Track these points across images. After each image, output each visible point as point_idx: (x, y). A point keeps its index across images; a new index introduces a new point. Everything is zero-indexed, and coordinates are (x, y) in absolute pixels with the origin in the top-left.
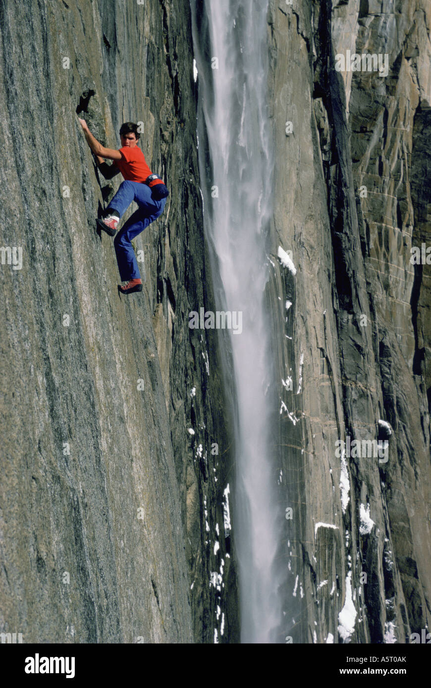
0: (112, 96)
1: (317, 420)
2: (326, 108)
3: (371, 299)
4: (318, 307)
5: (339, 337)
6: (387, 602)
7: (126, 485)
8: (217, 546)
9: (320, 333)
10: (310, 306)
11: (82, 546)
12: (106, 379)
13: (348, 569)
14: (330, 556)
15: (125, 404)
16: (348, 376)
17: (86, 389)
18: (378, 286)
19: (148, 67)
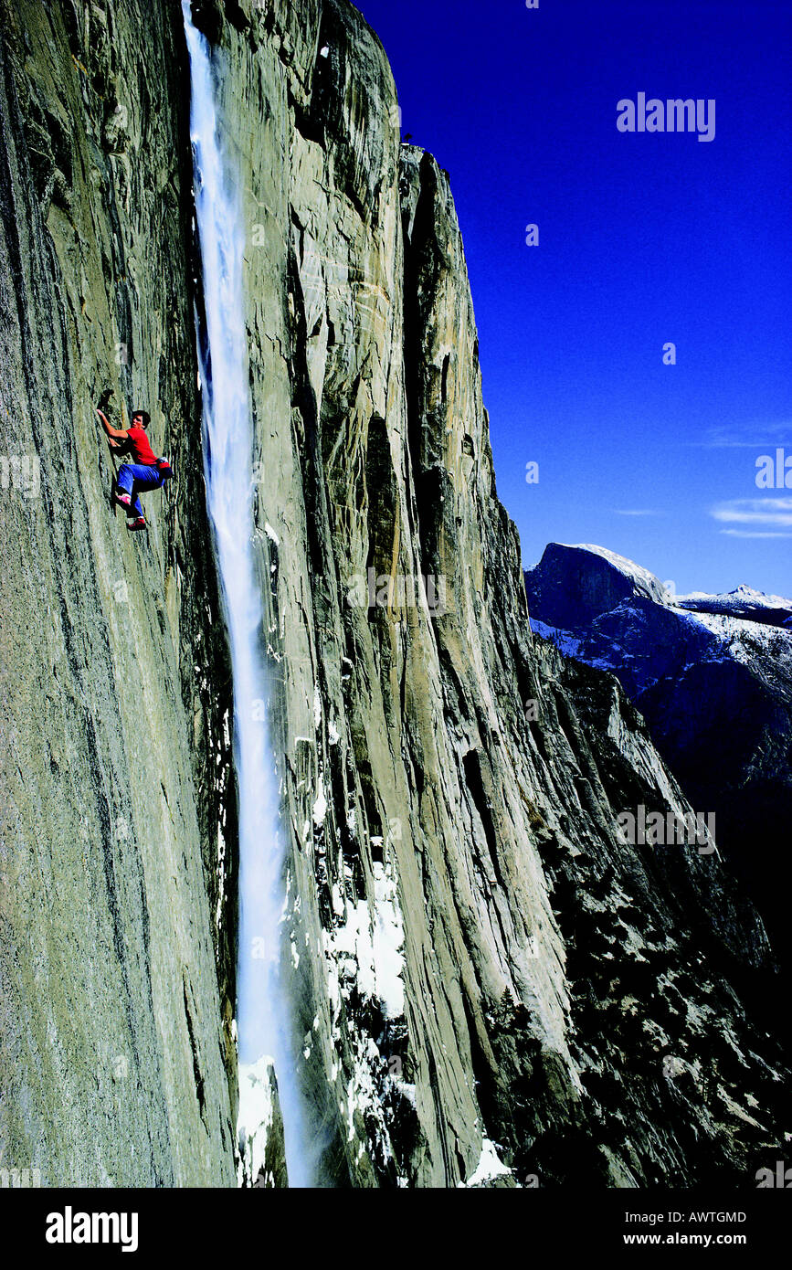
0: (129, 397)
1: (297, 658)
2: (302, 415)
3: (336, 563)
4: (296, 570)
5: (312, 594)
6: (349, 794)
7: (138, 707)
8: (219, 758)
9: (298, 591)
10: (290, 570)
11: (95, 754)
12: (120, 623)
13: (320, 771)
14: (307, 763)
15: (137, 644)
16: (320, 624)
17: (101, 629)
18: (342, 555)
19: (161, 377)
